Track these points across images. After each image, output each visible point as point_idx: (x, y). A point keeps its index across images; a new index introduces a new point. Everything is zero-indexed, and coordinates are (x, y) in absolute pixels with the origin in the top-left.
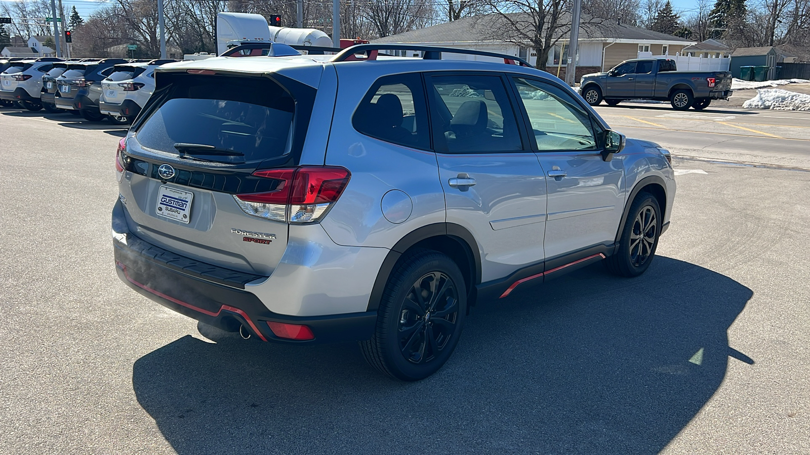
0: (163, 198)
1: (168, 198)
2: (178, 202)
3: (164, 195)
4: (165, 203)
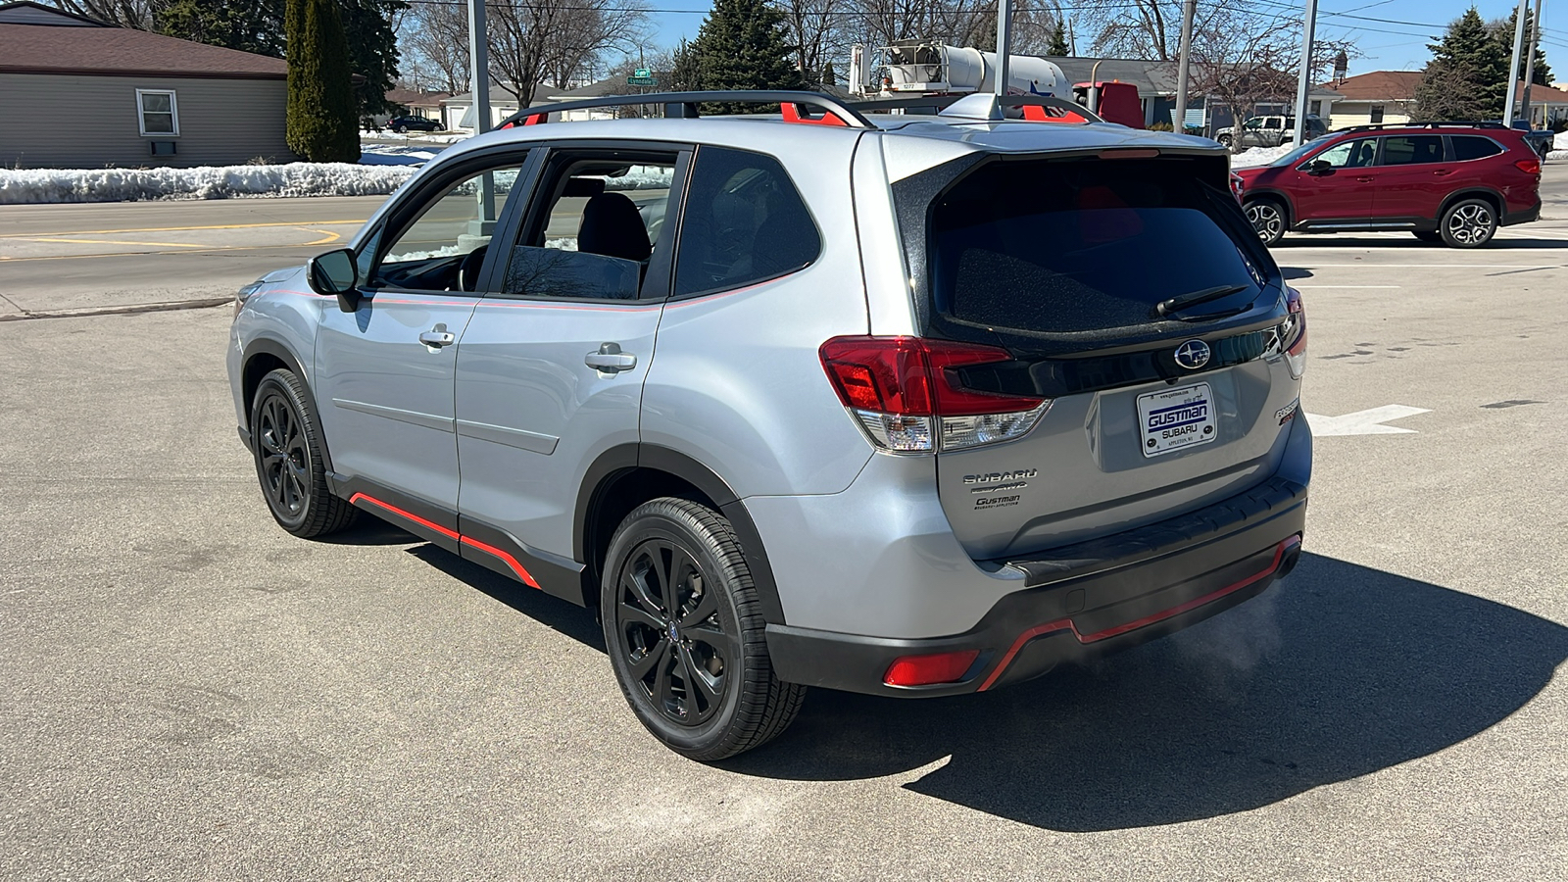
0: (1151, 418)
1: (1163, 414)
2: (1186, 411)
3: (1151, 413)
4: (1159, 426)
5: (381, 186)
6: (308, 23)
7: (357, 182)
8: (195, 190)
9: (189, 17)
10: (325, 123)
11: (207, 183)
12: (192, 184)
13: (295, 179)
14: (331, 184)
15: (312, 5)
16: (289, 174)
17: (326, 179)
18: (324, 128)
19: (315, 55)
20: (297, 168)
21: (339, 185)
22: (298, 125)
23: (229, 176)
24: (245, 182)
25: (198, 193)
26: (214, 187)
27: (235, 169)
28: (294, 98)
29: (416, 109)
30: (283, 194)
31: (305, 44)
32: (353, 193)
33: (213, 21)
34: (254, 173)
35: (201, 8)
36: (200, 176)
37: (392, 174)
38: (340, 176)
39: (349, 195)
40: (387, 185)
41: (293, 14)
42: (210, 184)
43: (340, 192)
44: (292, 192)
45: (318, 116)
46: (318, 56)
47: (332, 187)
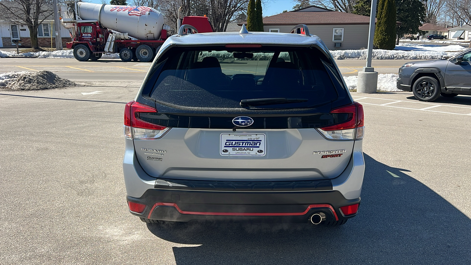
0: (227, 142)
1: (234, 142)
2: (248, 143)
4: (230, 145)
5: (391, 57)
6: (385, 7)
7: (384, 55)
8: (335, 57)
9: (361, 7)
10: (385, 37)
11: (339, 55)
12: (334, 55)
13: (365, 54)
14: (375, 56)
15: (387, 1)
16: (363, 53)
17: (374, 54)
18: (384, 39)
19: (385, 16)
20: (366, 51)
21: (378, 56)
22: (377, 38)
23: (345, 53)
24: (350, 55)
25: (336, 58)
26: (341, 56)
27: (348, 51)
28: (377, 30)
29: (440, 32)
30: (360, 58)
31: (383, 13)
32: (382, 59)
33: (367, 8)
34: (353, 52)
35: (365, 4)
36: (337, 53)
37: (396, 53)
38: (379, 53)
39: (381, 59)
40: (394, 56)
41: (381, 4)
42: (340, 55)
43: (378, 58)
44: (363, 58)
45: (383, 35)
46: (386, 17)
47: (376, 57)
